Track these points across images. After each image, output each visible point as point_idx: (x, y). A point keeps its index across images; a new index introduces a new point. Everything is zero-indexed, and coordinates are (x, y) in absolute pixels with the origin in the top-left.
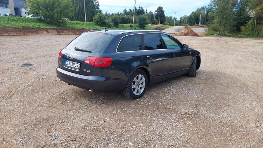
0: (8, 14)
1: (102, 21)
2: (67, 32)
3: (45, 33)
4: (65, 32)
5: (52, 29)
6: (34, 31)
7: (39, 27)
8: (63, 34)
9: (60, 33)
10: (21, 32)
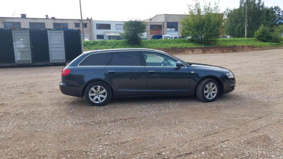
0: (174, 37)
1: (265, 36)
2: (213, 51)
3: (190, 52)
4: (211, 50)
5: (197, 48)
6: (180, 50)
7: (186, 47)
8: (209, 52)
9: (205, 51)
10: (169, 52)
